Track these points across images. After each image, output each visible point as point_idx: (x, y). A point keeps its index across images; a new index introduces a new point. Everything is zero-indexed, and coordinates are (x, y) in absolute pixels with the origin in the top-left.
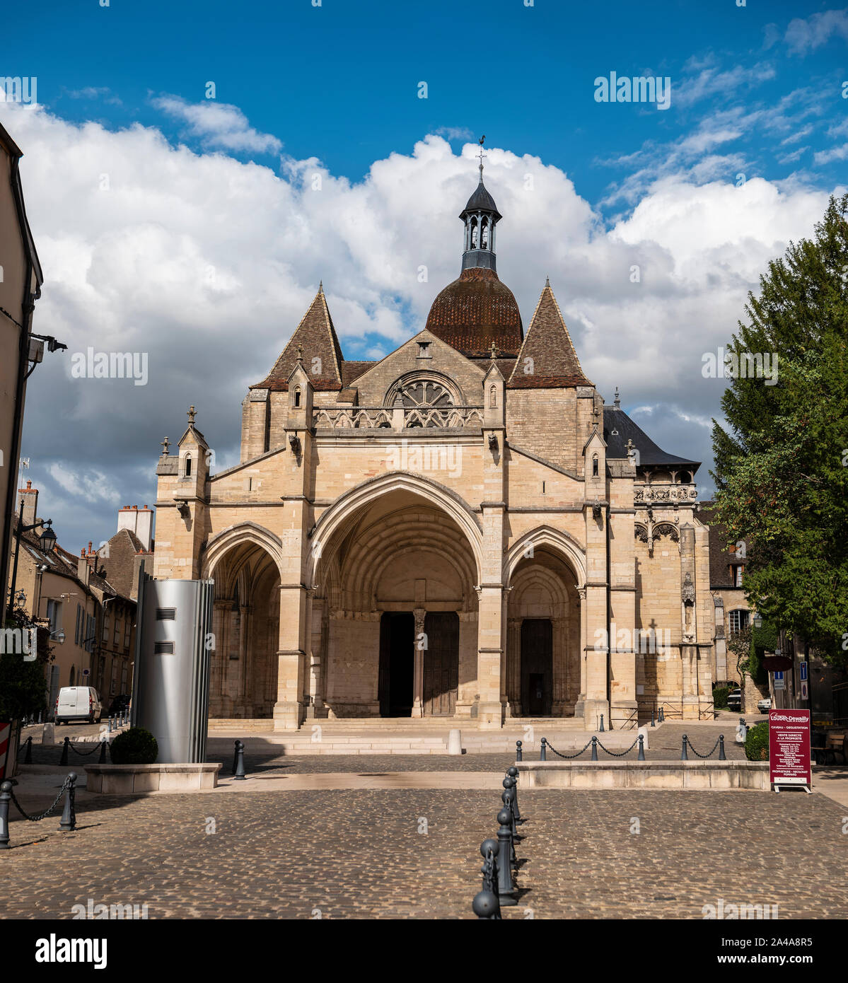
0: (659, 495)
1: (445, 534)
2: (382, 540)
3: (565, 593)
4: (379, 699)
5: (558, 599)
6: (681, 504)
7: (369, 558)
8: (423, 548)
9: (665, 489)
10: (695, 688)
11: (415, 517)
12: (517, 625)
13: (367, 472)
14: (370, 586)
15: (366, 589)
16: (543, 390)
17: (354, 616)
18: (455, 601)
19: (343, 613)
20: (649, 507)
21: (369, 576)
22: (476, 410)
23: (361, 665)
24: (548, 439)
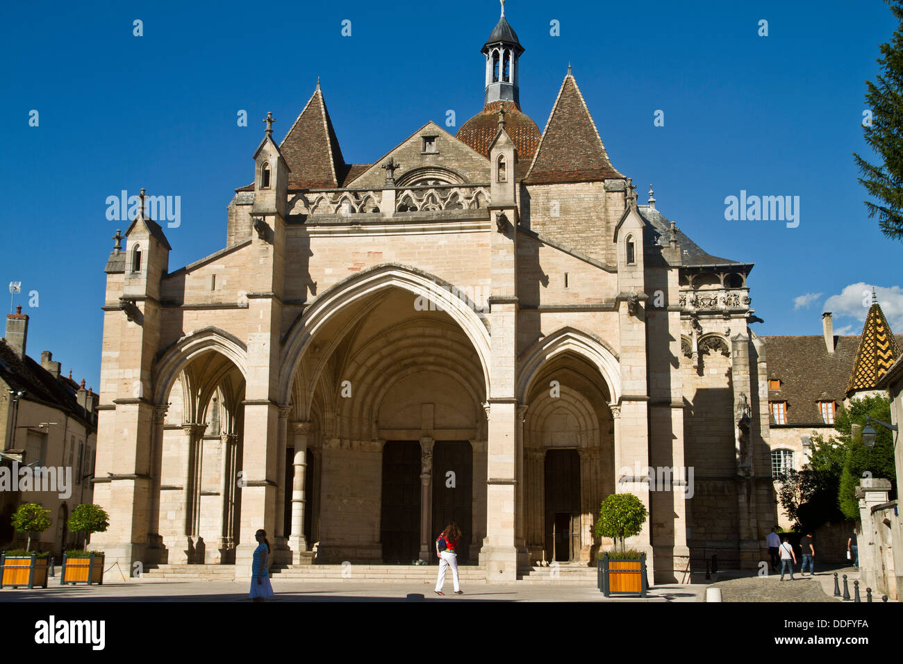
0: (705, 302)
1: (453, 350)
2: (382, 358)
3: (595, 417)
4: (381, 541)
5: (586, 426)
6: (732, 312)
7: (369, 379)
8: (431, 368)
9: (712, 295)
10: (754, 531)
11: (420, 331)
12: (540, 455)
13: (351, 265)
14: (371, 409)
15: (365, 414)
16: (566, 185)
17: (351, 445)
18: (467, 428)
19: (338, 441)
20: (693, 315)
21: (369, 399)
22: (482, 189)
23: (361, 502)
24: (573, 241)
